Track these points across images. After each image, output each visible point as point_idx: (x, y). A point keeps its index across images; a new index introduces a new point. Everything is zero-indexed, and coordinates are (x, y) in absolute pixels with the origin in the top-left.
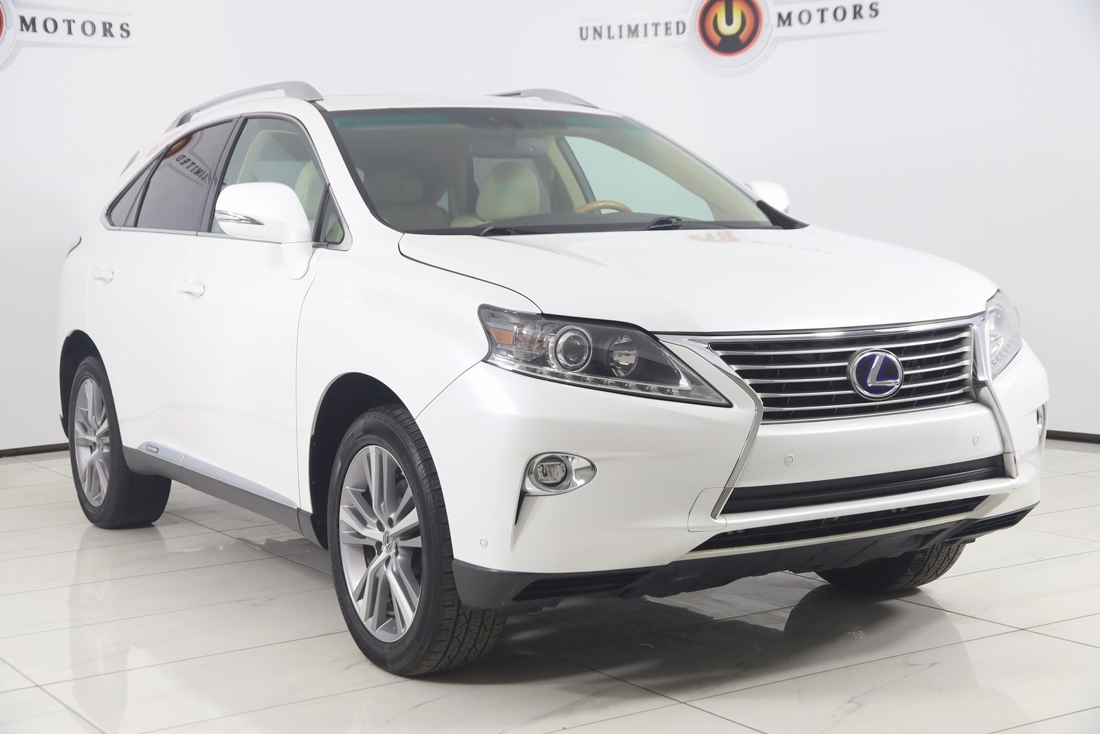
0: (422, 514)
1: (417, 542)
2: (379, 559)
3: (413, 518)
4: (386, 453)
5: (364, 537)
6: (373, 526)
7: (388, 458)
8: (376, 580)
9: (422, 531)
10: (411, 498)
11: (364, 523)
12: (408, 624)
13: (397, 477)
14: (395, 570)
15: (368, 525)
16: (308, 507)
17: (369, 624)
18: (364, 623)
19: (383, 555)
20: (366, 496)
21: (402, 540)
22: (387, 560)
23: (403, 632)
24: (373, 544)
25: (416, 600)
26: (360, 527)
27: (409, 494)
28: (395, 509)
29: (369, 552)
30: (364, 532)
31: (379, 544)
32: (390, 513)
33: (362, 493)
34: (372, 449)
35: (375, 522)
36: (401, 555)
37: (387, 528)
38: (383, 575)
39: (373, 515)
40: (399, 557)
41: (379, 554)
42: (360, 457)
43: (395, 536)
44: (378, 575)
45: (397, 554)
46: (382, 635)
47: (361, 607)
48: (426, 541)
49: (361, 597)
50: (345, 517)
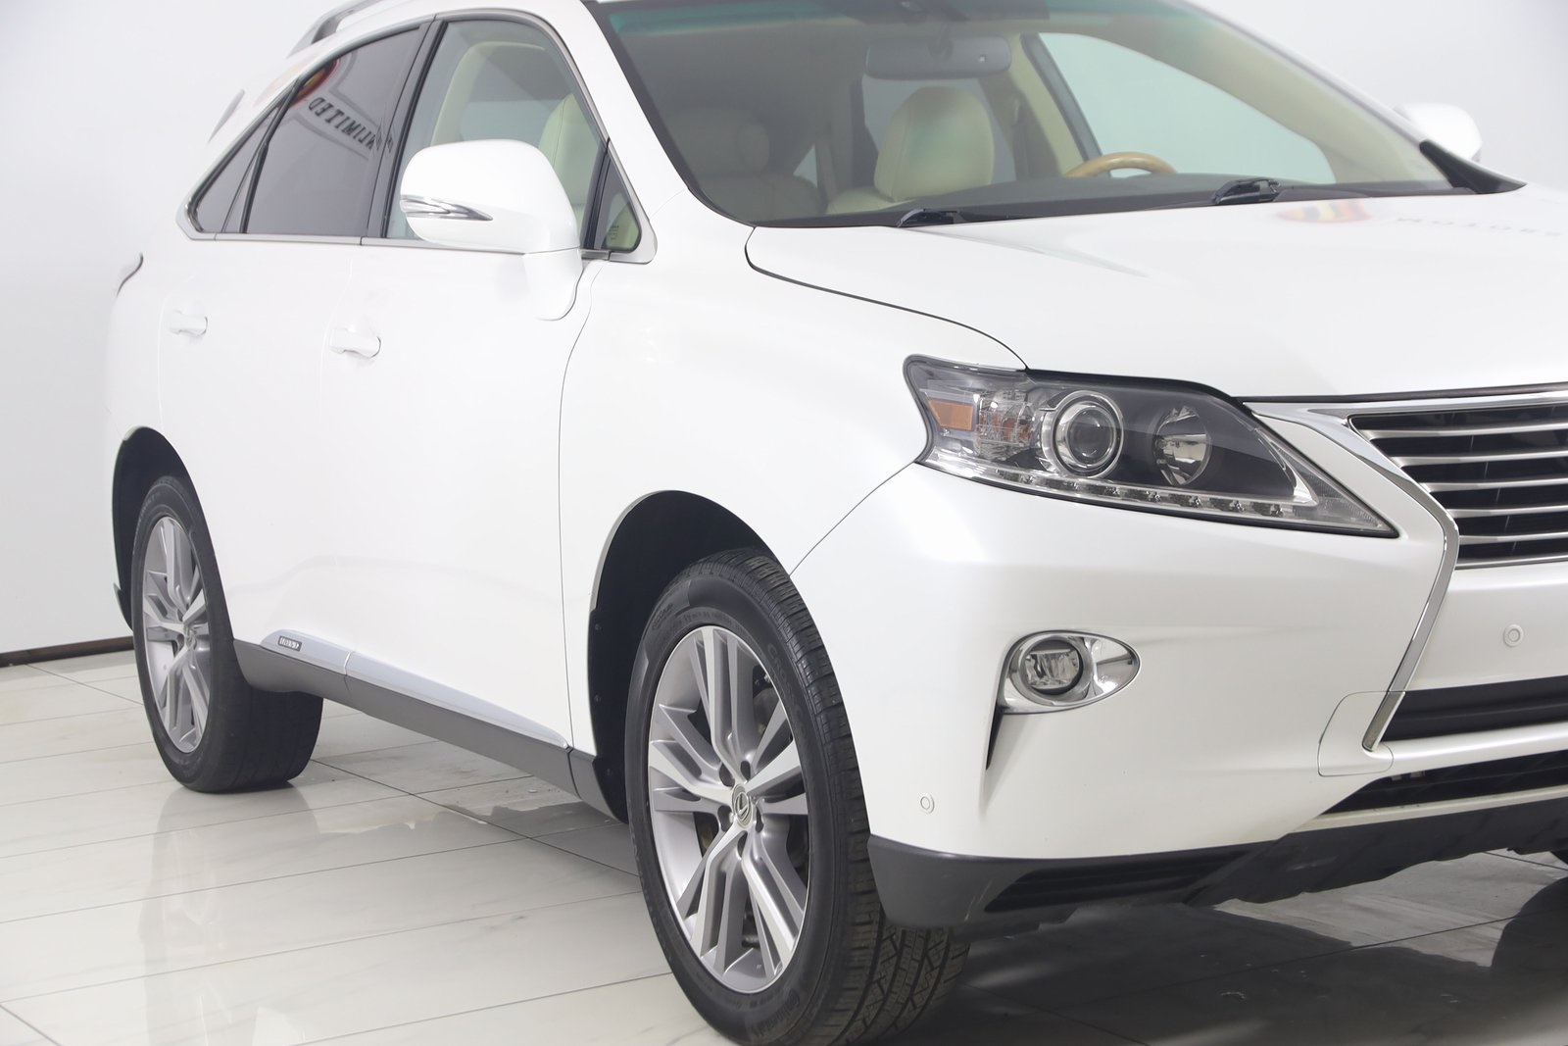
0: (808, 753)
1: (798, 805)
2: (725, 840)
3: (789, 761)
4: (735, 640)
5: (696, 798)
6: (711, 776)
7: (739, 651)
8: (721, 878)
9: (808, 785)
10: (785, 725)
11: (695, 771)
12: (786, 958)
13: (756, 682)
14: (756, 857)
15: (703, 776)
16: (587, 744)
17: (711, 959)
18: (701, 959)
19: (734, 831)
20: (697, 721)
21: (768, 801)
22: (742, 841)
23: (775, 973)
24: (714, 811)
25: (800, 914)
26: (688, 779)
27: (780, 714)
28: (755, 745)
29: (706, 826)
30: (696, 788)
31: (725, 811)
32: (745, 751)
33: (690, 717)
34: (708, 633)
35: (716, 768)
36: (768, 831)
37: (739, 780)
38: (733, 869)
39: (711, 756)
40: (764, 834)
41: (725, 830)
42: (685, 648)
43: (755, 795)
44: (725, 868)
45: (759, 828)
46: (736, 980)
47: (694, 928)
48: (818, 802)
49: (693, 909)
50: (659, 760)
